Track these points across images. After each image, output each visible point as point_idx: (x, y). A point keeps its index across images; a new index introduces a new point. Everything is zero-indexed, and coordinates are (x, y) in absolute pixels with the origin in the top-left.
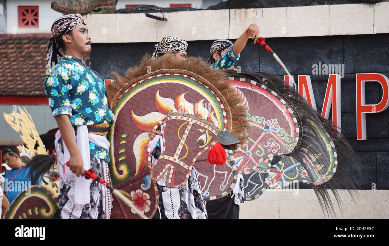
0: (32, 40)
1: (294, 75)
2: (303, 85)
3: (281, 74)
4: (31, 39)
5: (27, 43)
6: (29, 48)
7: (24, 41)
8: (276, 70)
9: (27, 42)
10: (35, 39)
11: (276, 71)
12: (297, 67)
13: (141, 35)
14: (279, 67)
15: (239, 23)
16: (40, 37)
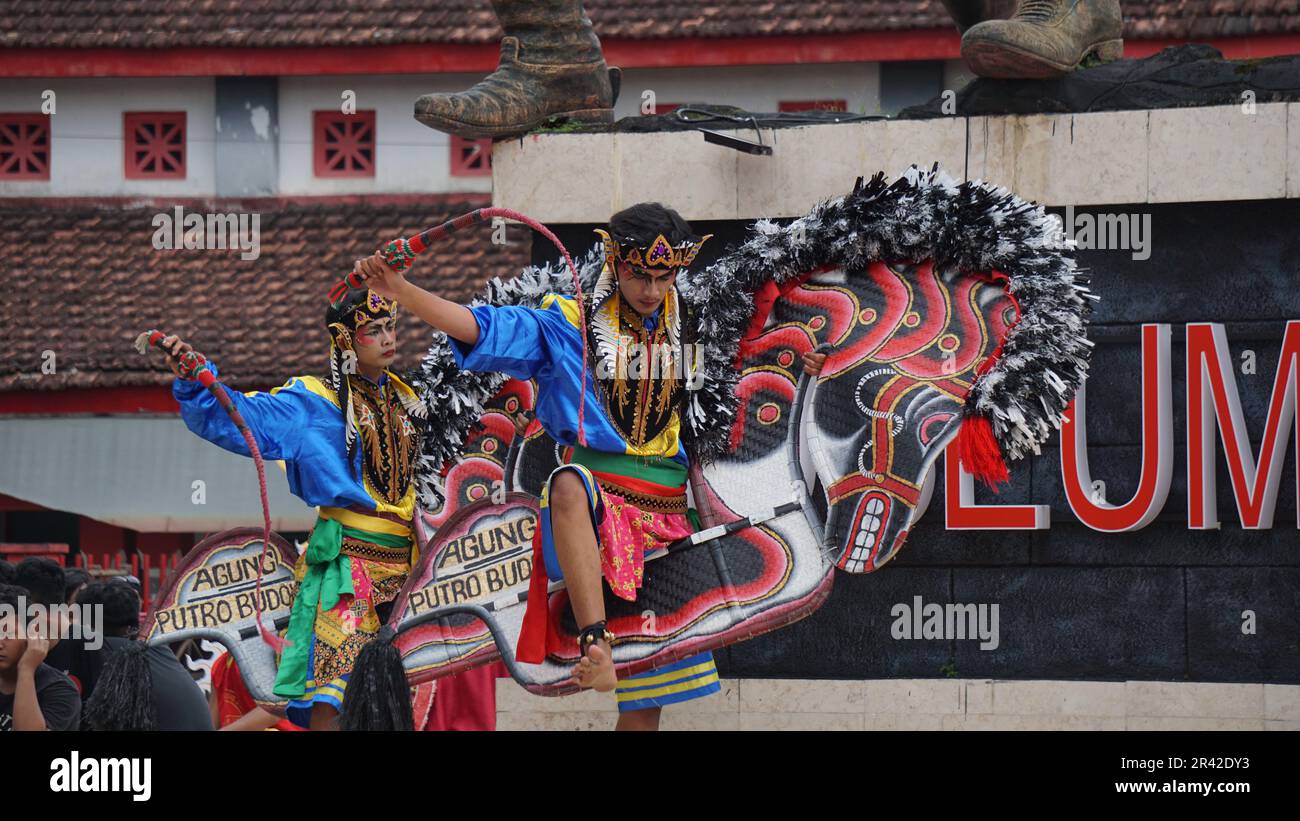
0: (354, 214)
1: (1172, 323)
2: (1203, 354)
3: (1131, 318)
4: (351, 211)
5: (340, 225)
6: (345, 239)
7: (331, 219)
8: (1114, 307)
9: (339, 221)
10: (363, 213)
11: (1114, 311)
12: (1181, 296)
13: (689, 198)
14: (1125, 297)
15: (997, 160)
16: (379, 205)
